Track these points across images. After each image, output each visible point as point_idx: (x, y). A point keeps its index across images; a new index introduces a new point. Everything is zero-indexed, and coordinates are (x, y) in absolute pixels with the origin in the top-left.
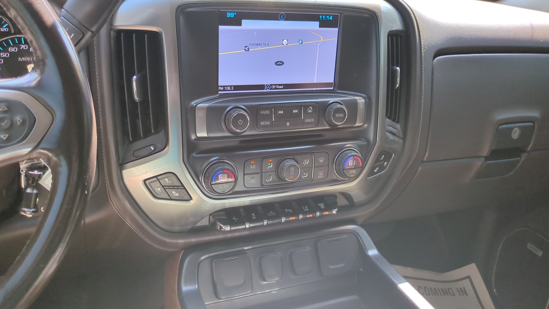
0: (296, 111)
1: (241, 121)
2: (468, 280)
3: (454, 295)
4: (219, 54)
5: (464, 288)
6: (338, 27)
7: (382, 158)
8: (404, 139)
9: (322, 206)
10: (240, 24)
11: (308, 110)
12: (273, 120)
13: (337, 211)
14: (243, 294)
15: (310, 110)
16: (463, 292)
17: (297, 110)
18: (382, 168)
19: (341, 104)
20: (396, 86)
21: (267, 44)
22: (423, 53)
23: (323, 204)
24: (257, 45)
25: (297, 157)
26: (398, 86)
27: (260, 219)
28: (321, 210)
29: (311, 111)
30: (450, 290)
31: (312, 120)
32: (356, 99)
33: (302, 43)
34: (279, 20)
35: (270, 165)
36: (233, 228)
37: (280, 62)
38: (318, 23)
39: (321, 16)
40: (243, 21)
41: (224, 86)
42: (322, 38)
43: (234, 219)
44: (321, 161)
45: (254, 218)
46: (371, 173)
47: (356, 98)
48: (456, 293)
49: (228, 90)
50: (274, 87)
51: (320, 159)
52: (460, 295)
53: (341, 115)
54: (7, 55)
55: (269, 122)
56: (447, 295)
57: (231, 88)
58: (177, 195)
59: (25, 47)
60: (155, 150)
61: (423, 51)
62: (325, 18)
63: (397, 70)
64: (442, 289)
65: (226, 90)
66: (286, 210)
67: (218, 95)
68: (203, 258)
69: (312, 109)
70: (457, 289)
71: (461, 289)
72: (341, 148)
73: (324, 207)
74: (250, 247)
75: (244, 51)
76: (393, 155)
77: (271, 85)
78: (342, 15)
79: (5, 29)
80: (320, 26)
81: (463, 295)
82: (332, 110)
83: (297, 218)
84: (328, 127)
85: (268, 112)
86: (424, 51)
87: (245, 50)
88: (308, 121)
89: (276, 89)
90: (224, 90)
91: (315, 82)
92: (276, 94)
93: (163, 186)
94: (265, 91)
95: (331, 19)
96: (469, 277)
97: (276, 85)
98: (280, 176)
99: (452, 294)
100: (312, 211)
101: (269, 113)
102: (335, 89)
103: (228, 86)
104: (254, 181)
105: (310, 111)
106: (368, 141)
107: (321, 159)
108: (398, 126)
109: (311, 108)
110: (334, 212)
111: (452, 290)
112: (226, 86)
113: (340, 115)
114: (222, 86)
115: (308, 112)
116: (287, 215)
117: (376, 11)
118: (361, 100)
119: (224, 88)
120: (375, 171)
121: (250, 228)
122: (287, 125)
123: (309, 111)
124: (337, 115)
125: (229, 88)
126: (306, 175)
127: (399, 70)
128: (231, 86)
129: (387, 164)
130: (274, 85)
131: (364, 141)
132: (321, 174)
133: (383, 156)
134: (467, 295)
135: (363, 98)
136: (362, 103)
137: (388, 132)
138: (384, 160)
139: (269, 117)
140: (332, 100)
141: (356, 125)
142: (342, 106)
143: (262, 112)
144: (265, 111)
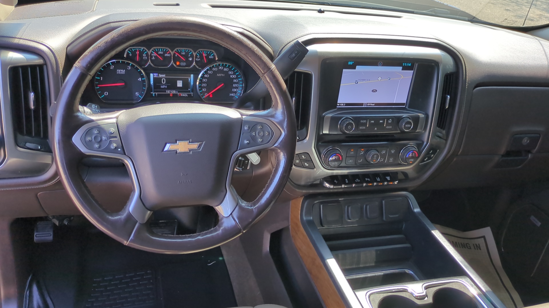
0: (382, 122)
1: (350, 126)
2: (483, 239)
3: (470, 248)
4: (341, 85)
5: (479, 244)
6: (413, 70)
8: (446, 140)
9: (388, 178)
10: (355, 68)
12: (367, 126)
13: (398, 182)
14: (337, 225)
16: (478, 247)
18: (430, 158)
19: (410, 119)
21: (368, 80)
23: (389, 177)
24: (363, 80)
25: (378, 149)
26: (447, 107)
27: (350, 183)
28: (388, 181)
30: (468, 245)
31: (390, 127)
32: (419, 115)
33: (390, 79)
34: (378, 66)
35: (362, 153)
36: (335, 187)
37: (375, 90)
38: (401, 68)
39: (404, 64)
40: (357, 67)
41: (340, 104)
42: (402, 77)
43: (335, 181)
44: (393, 152)
45: (347, 182)
46: (423, 160)
47: (419, 114)
48: (472, 247)
49: (342, 106)
50: (369, 104)
52: (475, 249)
53: (409, 126)
54: (211, 72)
55: (365, 127)
56: (465, 248)
57: (344, 105)
58: (308, 165)
59: (222, 68)
60: (299, 139)
61: (467, 85)
62: (406, 65)
63: (448, 97)
64: (461, 243)
65: (341, 106)
66: (366, 179)
68: (316, 202)
70: (474, 244)
71: (476, 245)
72: (405, 145)
73: (389, 179)
74: (343, 199)
75: (355, 83)
76: (438, 150)
77: (367, 103)
78: (417, 63)
79: (212, 57)
80: (403, 69)
81: (478, 249)
82: (404, 123)
83: (373, 184)
84: (399, 132)
85: (365, 121)
87: (356, 83)
88: (387, 127)
89: (370, 106)
90: (340, 106)
91: (394, 102)
92: (371, 109)
93: (300, 160)
94: (363, 107)
95: (410, 65)
96: (484, 237)
97: (370, 103)
98: (367, 159)
99: (469, 248)
100: (382, 181)
102: (406, 107)
103: (342, 103)
104: (352, 161)
105: (390, 122)
106: (423, 141)
108: (444, 132)
109: (391, 120)
110: (396, 183)
111: (469, 245)
112: (341, 103)
114: (339, 103)
116: (367, 182)
117: (438, 61)
118: (421, 115)
119: (340, 105)
120: (425, 160)
121: (344, 188)
122: (375, 129)
124: (407, 126)
125: (342, 105)
126: (382, 160)
128: (344, 103)
129: (433, 156)
130: (369, 103)
131: (421, 141)
132: (391, 160)
133: (432, 151)
134: (480, 249)
135: (423, 114)
136: (422, 117)
137: (437, 136)
138: (432, 154)
139: (365, 124)
140: (405, 115)
141: (417, 131)
142: (410, 121)
143: (361, 121)
144: (363, 121)
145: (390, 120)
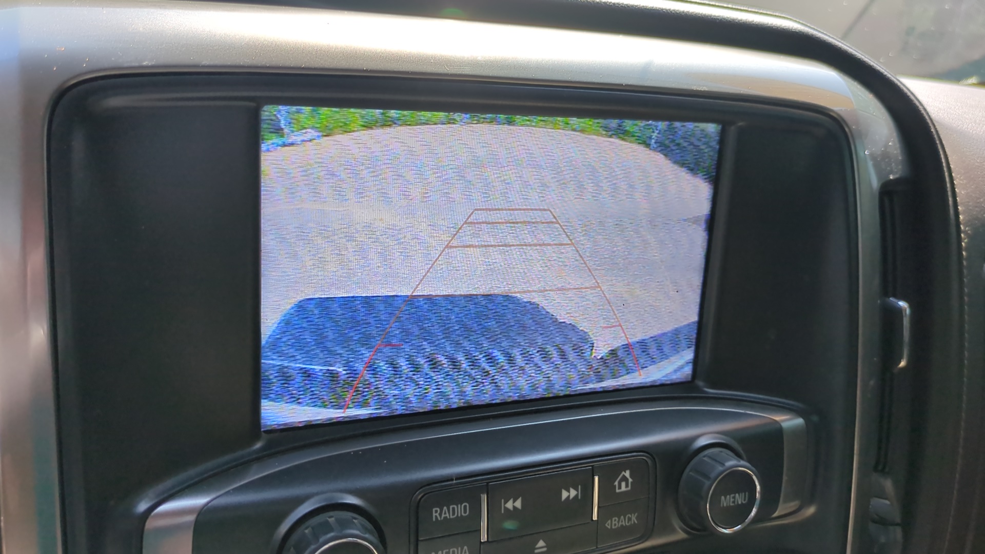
0: (573, 493)
11: (616, 483)
12: (484, 538)
15: (623, 484)
17: (576, 489)
19: (739, 456)
20: (900, 362)
22: (967, 249)
26: (903, 364)
29: (627, 486)
31: (630, 519)
32: (776, 422)
47: (778, 418)
53: (740, 499)
55: (466, 548)
61: (963, 244)
63: (900, 310)
67: (258, 445)
69: (630, 480)
78: (733, 128)
82: (707, 483)
84: (681, 535)
85: (461, 510)
86: (966, 241)
88: (614, 523)
101: (465, 512)
102: (700, 383)
105: (623, 488)
108: (888, 485)
109: (627, 474)
113: (734, 498)
115: (617, 491)
117: (843, 114)
122: (536, 551)
123: (620, 487)
124: (727, 501)
127: (908, 311)
135: (798, 413)
136: (795, 431)
137: (874, 521)
139: (467, 529)
140: (702, 434)
141: (776, 515)
142: (743, 466)
143: (437, 514)
144: (451, 507)
145: (625, 479)
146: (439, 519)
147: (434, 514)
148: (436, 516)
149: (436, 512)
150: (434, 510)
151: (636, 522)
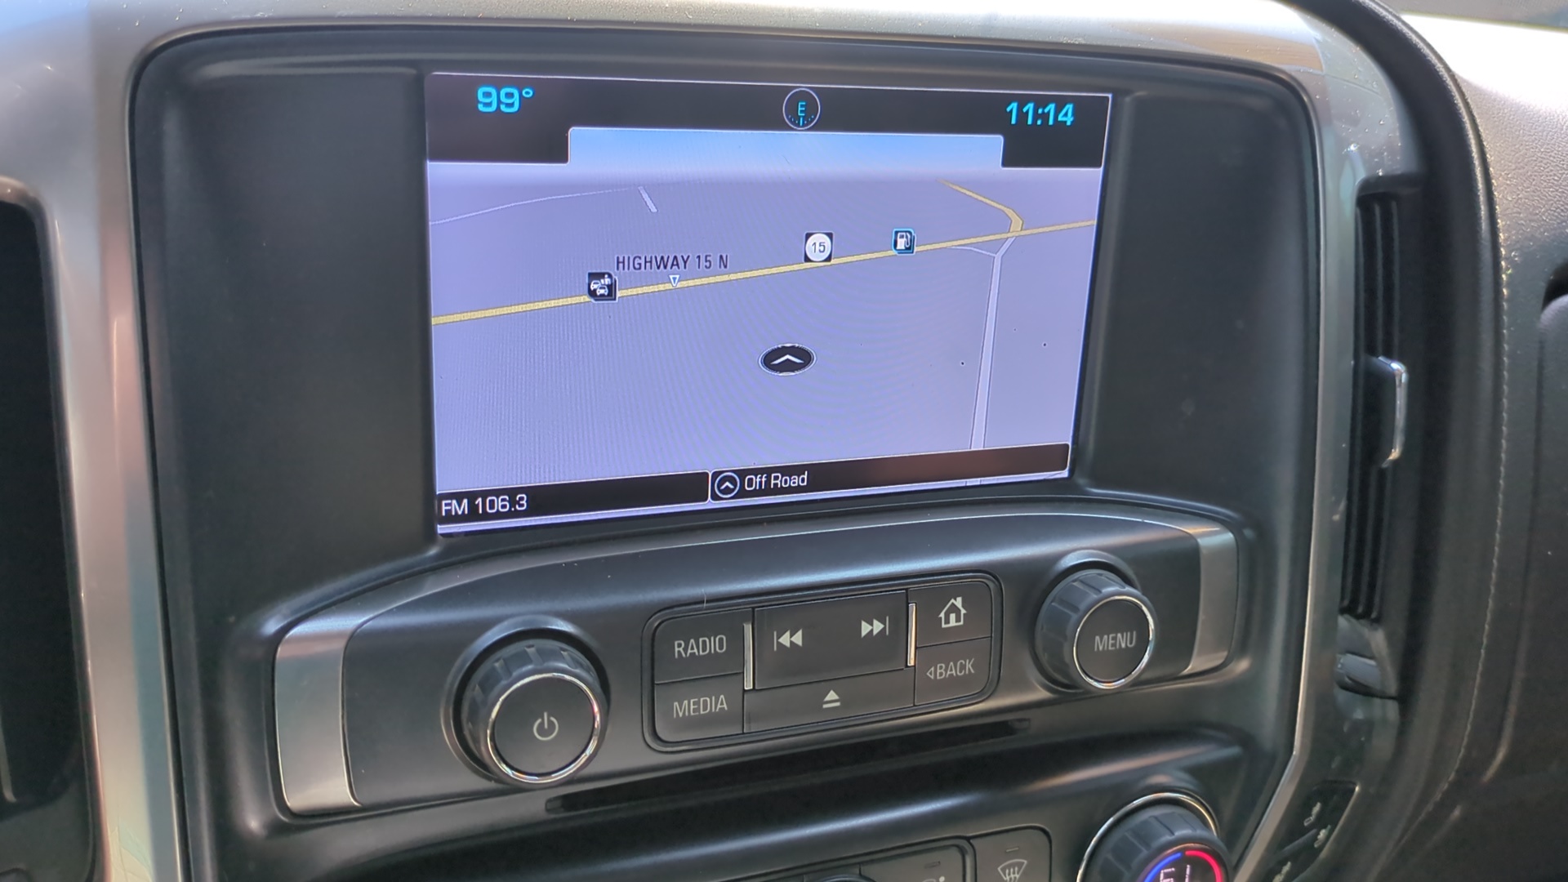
0: (878, 626)
1: (551, 724)
4: (434, 321)
6: (1100, 166)
7: (1312, 818)
8: (1405, 698)
10: (558, 153)
11: (942, 615)
12: (749, 686)
15: (953, 616)
17: (883, 621)
18: (1306, 858)
19: (1127, 581)
20: (1389, 453)
21: (715, 261)
22: (1509, 285)
24: (663, 263)
26: (1395, 454)
29: (958, 620)
31: (963, 667)
32: (1191, 537)
33: (909, 249)
34: (782, 126)
37: (793, 351)
38: (996, 142)
39: (1014, 106)
40: (577, 135)
41: (472, 496)
42: (1017, 223)
44: (1012, 876)
47: (1193, 529)
49: (499, 516)
50: (758, 481)
51: (1004, 870)
53: (1124, 641)
55: (722, 696)
57: (513, 502)
61: (1504, 276)
62: (1036, 116)
63: (1391, 377)
65: (486, 517)
67: (433, 551)
69: (963, 611)
72: (1117, 794)
75: (586, 298)
76: (1357, 789)
77: (742, 473)
78: (1128, 99)
80: (1009, 160)
82: (1075, 617)
84: (1042, 694)
85: (714, 644)
86: (1509, 272)
87: (592, 293)
88: (939, 672)
89: (768, 491)
90: (473, 515)
91: (978, 446)
92: (771, 521)
94: (710, 504)
95: (1069, 120)
97: (768, 471)
101: (721, 648)
102: (1081, 481)
103: (497, 493)
105: (953, 623)
106: (1246, 740)
107: (1009, 866)
108: (1378, 639)
109: (958, 602)
112: (485, 494)
113: (1115, 638)
114: (459, 497)
115: (944, 626)
117: (1300, 78)
118: (1211, 537)
119: (473, 507)
122: (825, 706)
123: (947, 621)
124: (1102, 643)
125: (501, 504)
127: (1404, 377)
128: (512, 493)
129: (1327, 838)
130: (756, 472)
131: (1226, 744)
135: (1226, 524)
136: (1219, 553)
137: (1345, 687)
138: (1320, 823)
139: (724, 671)
140: (1075, 550)
141: (1186, 671)
142: (1129, 594)
143: (681, 649)
144: (701, 640)
145: (954, 609)
146: (684, 655)
147: (677, 649)
148: (679, 652)
149: (680, 645)
150: (676, 643)
151: (972, 671)
